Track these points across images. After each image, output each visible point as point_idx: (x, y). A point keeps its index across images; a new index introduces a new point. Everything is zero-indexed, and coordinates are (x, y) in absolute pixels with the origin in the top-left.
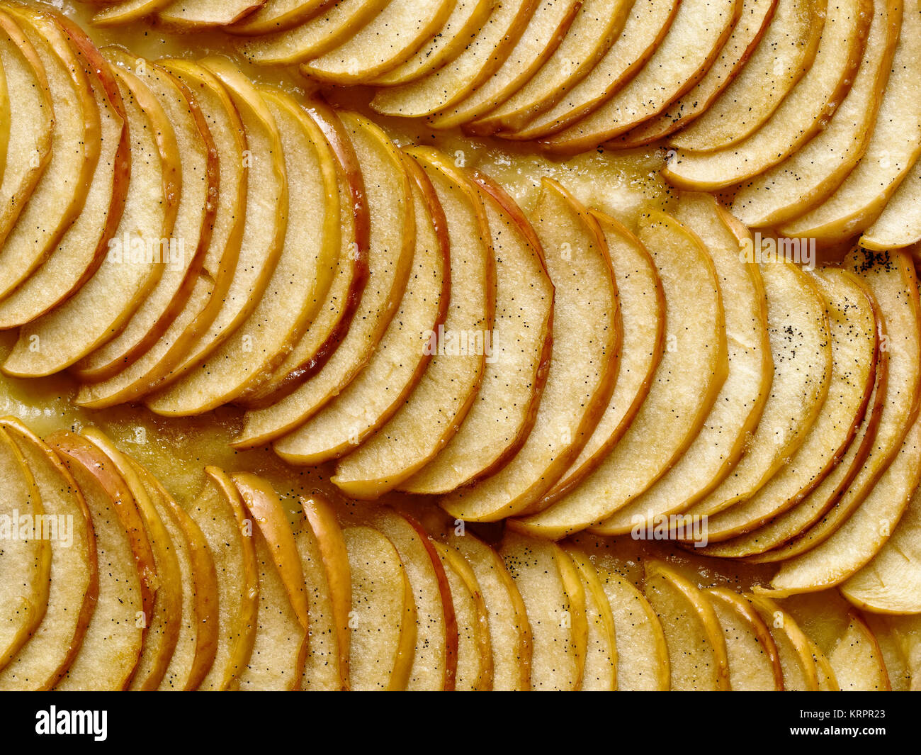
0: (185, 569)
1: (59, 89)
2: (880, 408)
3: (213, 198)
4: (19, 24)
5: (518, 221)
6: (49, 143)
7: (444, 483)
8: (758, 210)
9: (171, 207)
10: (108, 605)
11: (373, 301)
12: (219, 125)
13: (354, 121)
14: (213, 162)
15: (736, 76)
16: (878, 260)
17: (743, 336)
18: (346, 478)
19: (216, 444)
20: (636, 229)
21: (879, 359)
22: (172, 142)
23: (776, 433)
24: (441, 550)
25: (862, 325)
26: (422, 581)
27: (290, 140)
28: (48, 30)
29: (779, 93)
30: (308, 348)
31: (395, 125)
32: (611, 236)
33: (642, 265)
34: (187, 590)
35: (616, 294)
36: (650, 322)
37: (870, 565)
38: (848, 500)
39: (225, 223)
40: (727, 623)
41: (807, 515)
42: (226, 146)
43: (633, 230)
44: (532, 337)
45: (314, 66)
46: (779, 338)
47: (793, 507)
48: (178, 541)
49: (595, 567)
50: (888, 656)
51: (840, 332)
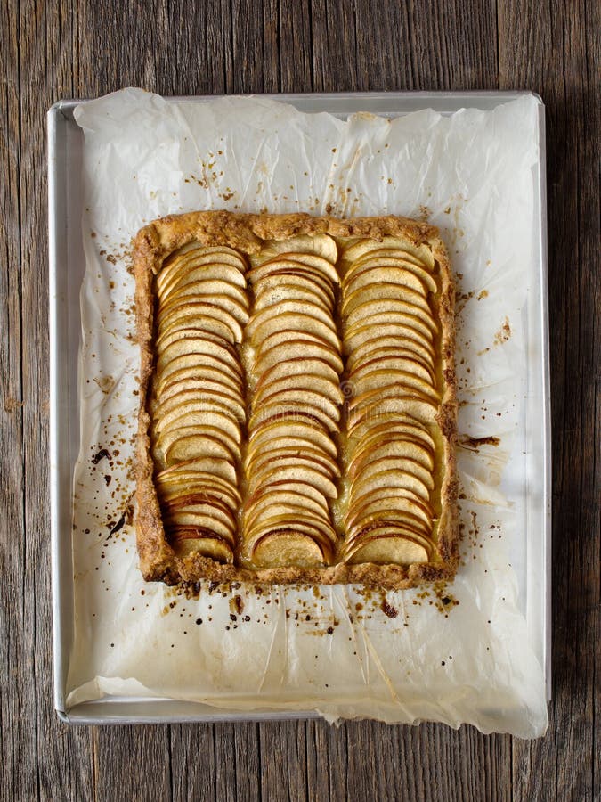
0: (375, 436)
1: (262, 506)
2: (286, 270)
3: (279, 457)
4: (248, 521)
5: (264, 377)
6: (276, 504)
7: (335, 375)
8: (245, 316)
9: (284, 468)
10: (390, 453)
11: (294, 408)
12: (260, 462)
13: (250, 428)
14: (270, 460)
15: (213, 333)
16: (249, 282)
17: (277, 310)
18: (341, 401)
19: (342, 438)
20: (258, 346)
21: (272, 274)
22: (267, 473)
23: (298, 294)
24: (353, 371)
25: (266, 281)
26: (362, 373)
27: (259, 442)
28: (248, 513)
29: (213, 321)
30: (310, 421)
31: (248, 417)
32: (261, 352)
33: (266, 342)
34: (381, 433)
35: (275, 346)
36: (280, 335)
37: (326, 259)
38: (311, 270)
39: (284, 452)
40: (351, 291)
41: (318, 279)
42: (265, 458)
43: (257, 348)
44: (292, 364)
45: (239, 442)
46: (275, 301)
47: (317, 284)
48: (368, 440)
49: (346, 330)
50: (348, 246)
51: (269, 286)
